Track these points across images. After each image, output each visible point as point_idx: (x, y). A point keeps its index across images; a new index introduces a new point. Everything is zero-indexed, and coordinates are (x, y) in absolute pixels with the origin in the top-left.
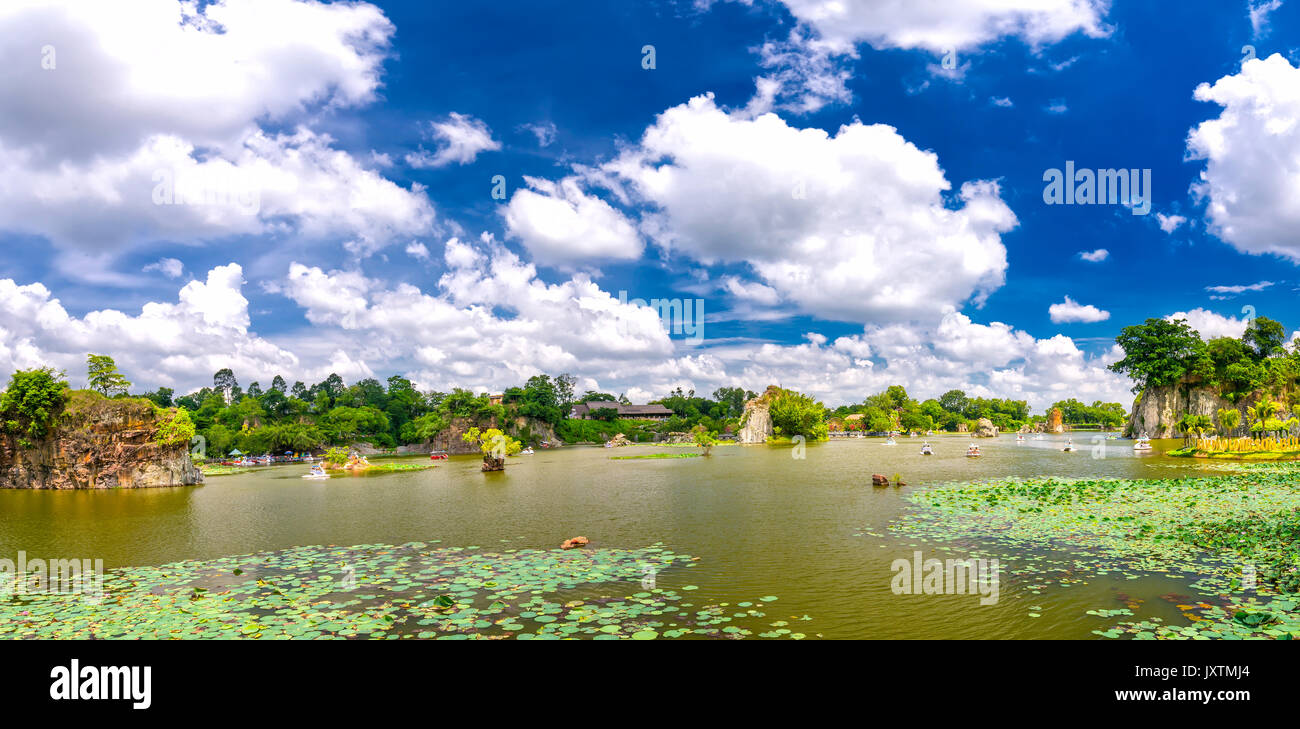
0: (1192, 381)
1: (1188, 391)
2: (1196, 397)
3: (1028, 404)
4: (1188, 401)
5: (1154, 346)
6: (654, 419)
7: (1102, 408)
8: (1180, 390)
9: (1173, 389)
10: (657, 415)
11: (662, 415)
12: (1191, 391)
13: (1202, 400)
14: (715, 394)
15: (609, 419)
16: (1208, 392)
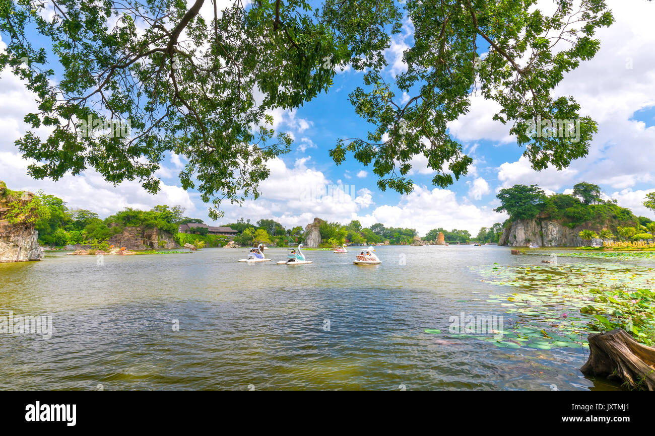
0: (543, 217)
1: (541, 222)
2: (546, 224)
3: (417, 231)
4: (542, 227)
5: (520, 199)
6: (226, 235)
7: (458, 233)
8: (536, 221)
9: (532, 221)
10: (228, 233)
11: (231, 233)
12: (543, 222)
13: (551, 227)
14: (258, 223)
15: (202, 234)
16: (555, 222)
